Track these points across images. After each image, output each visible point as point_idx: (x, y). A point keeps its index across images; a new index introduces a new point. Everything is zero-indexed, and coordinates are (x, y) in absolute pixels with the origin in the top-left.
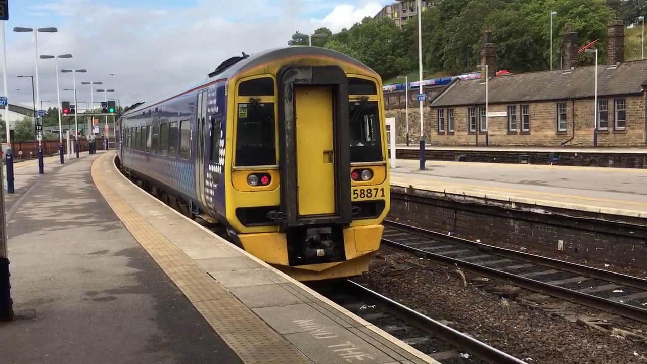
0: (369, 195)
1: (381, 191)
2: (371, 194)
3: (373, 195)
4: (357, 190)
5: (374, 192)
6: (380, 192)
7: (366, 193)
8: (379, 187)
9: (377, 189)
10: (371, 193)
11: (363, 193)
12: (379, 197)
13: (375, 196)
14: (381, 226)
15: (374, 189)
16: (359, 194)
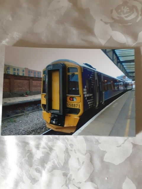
8: (78, 104)
14: (78, 118)
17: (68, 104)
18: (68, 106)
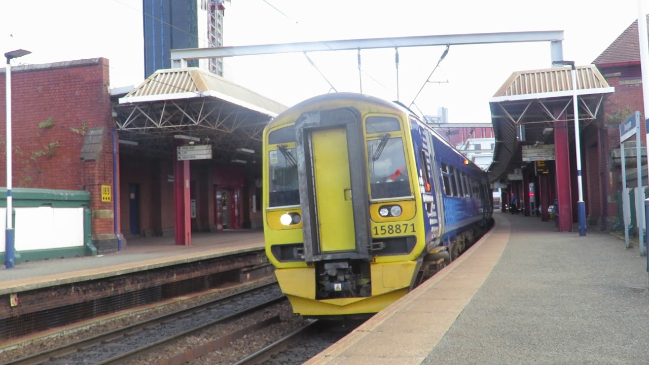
0: (398, 231)
1: (412, 226)
2: (400, 231)
3: (403, 231)
4: (384, 226)
5: (403, 228)
6: (410, 229)
7: (394, 229)
8: (409, 223)
9: (407, 225)
10: (400, 228)
11: (391, 229)
12: (409, 233)
13: (405, 232)
15: (404, 225)
16: (387, 229)
17: (376, 228)
18: (377, 234)
